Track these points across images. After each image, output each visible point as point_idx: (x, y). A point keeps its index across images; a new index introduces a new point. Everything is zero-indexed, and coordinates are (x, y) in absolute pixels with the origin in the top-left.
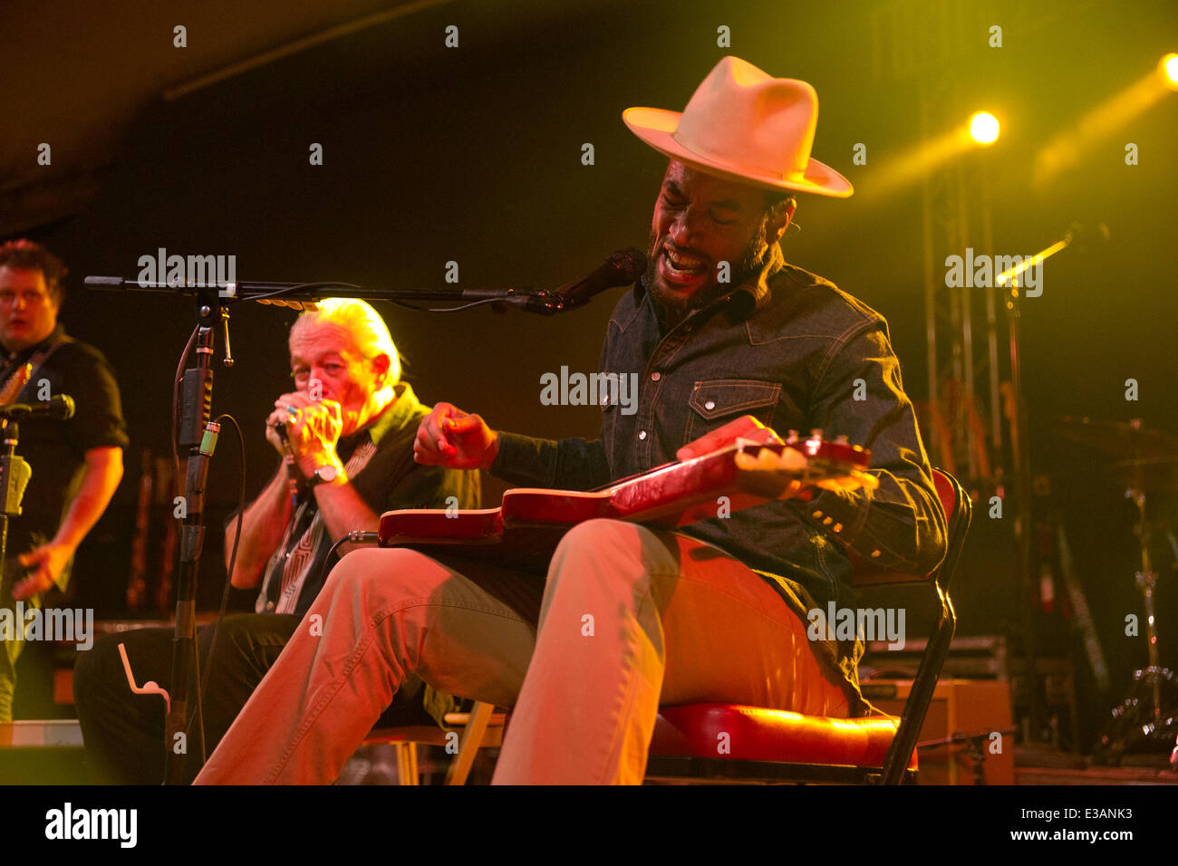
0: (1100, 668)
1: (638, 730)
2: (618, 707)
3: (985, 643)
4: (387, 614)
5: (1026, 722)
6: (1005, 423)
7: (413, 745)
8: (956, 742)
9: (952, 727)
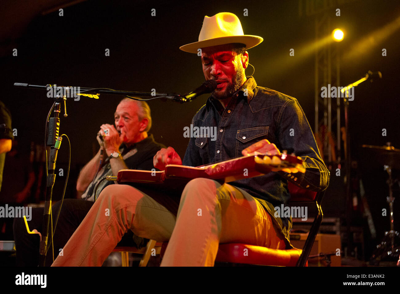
0: (373, 230)
1: (211, 254)
2: (205, 247)
3: (332, 220)
4: (120, 209)
5: (346, 249)
6: (342, 142)
7: (127, 253)
8: (321, 256)
9: (320, 251)
